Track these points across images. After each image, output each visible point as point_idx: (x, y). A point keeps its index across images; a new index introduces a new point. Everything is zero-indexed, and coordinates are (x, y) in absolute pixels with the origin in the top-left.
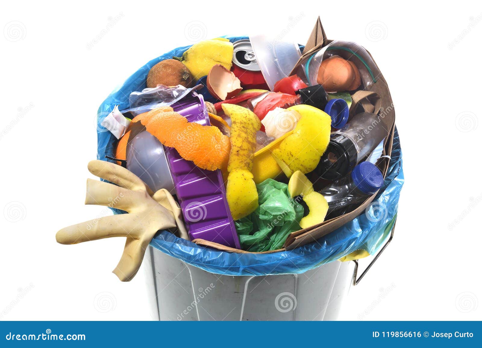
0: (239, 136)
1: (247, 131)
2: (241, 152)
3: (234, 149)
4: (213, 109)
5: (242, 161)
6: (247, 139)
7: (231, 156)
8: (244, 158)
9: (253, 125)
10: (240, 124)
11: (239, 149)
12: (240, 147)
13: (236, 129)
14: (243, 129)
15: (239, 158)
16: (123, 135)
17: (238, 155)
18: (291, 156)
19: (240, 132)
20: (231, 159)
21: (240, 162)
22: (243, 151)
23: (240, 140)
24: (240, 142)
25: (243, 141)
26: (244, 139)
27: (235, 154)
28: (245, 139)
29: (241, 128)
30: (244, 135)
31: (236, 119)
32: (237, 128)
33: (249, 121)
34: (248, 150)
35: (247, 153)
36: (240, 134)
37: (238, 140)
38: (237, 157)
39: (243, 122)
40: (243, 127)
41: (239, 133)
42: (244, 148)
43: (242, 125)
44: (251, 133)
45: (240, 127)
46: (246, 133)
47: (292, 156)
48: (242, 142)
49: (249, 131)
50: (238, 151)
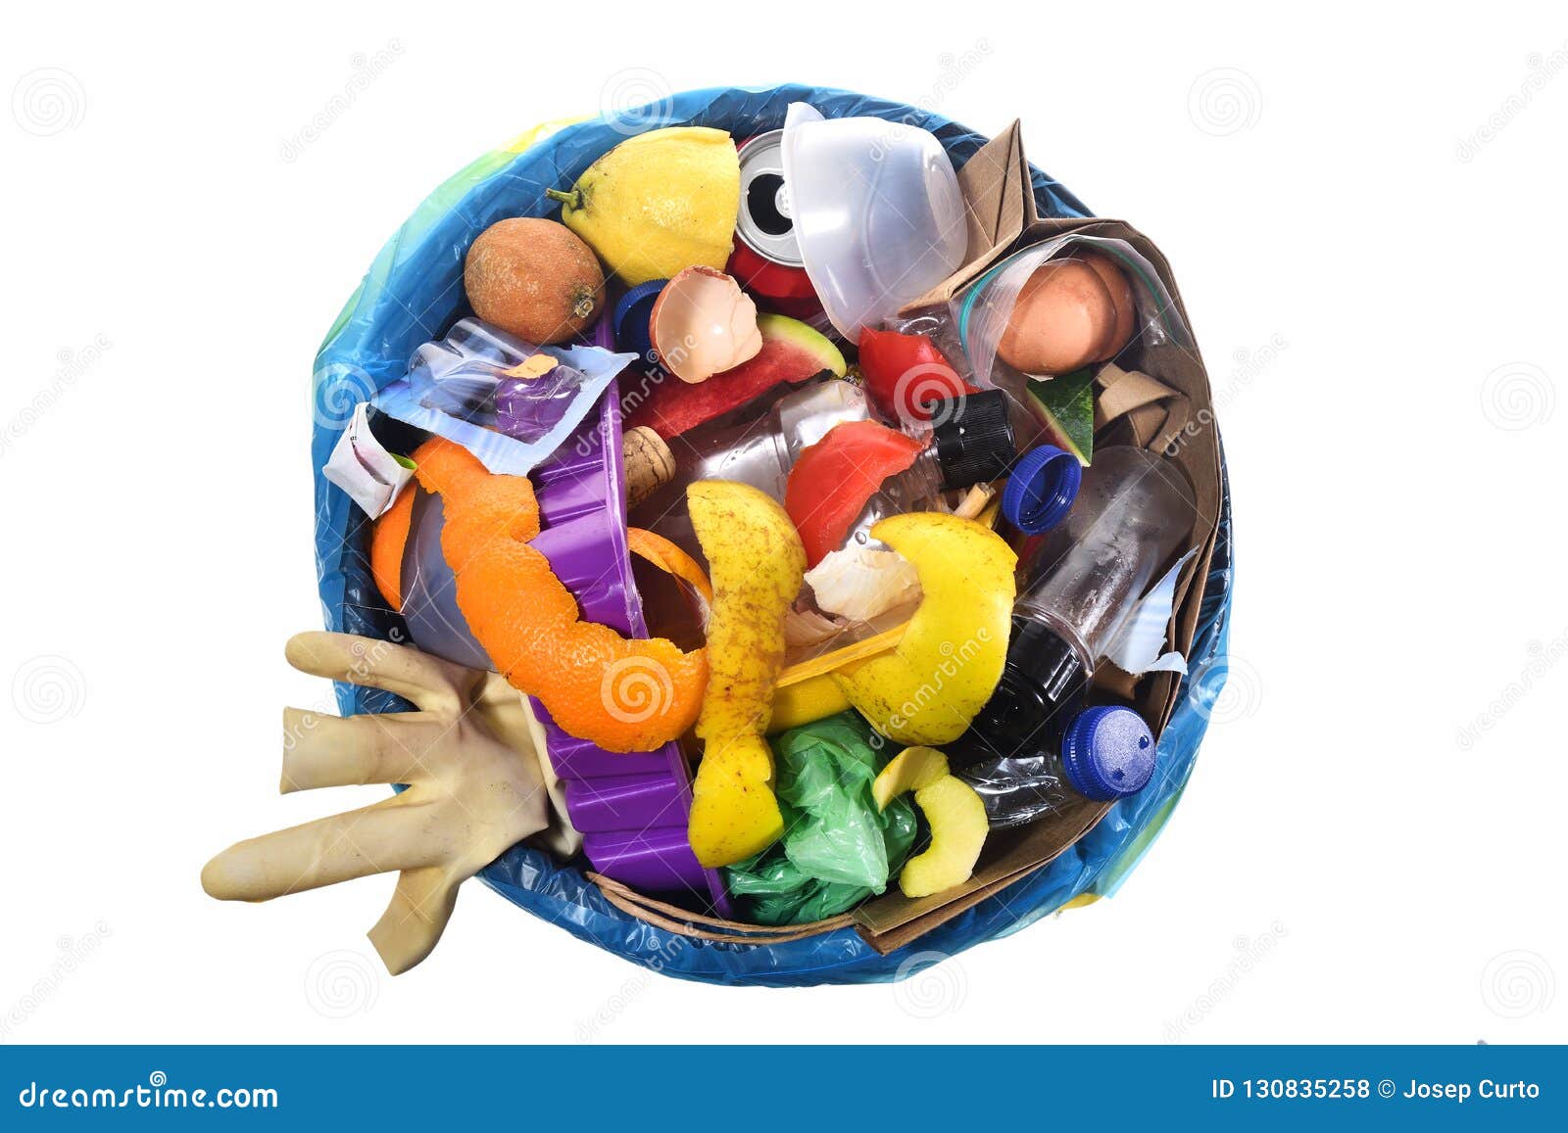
0: (734, 640)
1: (759, 618)
2: (738, 690)
3: (718, 683)
4: (664, 463)
5: (739, 714)
6: (756, 645)
7: (706, 703)
8: (748, 703)
9: (778, 592)
10: (738, 597)
11: (732, 681)
12: (734, 677)
13: (726, 616)
14: (746, 612)
15: (730, 706)
16: (389, 506)
17: (728, 698)
18: (885, 710)
19: (738, 627)
20: (706, 710)
21: (734, 716)
22: (743, 687)
23: (737, 653)
24: (737, 662)
25: (746, 656)
26: (747, 651)
27: (719, 697)
28: (750, 650)
29: (739, 611)
30: (748, 635)
31: (726, 580)
32: (728, 614)
33: (765, 580)
34: (758, 680)
35: (755, 690)
36: (738, 633)
37: (729, 656)
38: (725, 704)
39: (748, 590)
40: (749, 606)
41: (734, 630)
42: (746, 676)
43: (745, 600)
44: (769, 622)
45: (738, 608)
46: (754, 626)
47: (889, 709)
48: (742, 660)
49: (764, 615)
50: (727, 689)
